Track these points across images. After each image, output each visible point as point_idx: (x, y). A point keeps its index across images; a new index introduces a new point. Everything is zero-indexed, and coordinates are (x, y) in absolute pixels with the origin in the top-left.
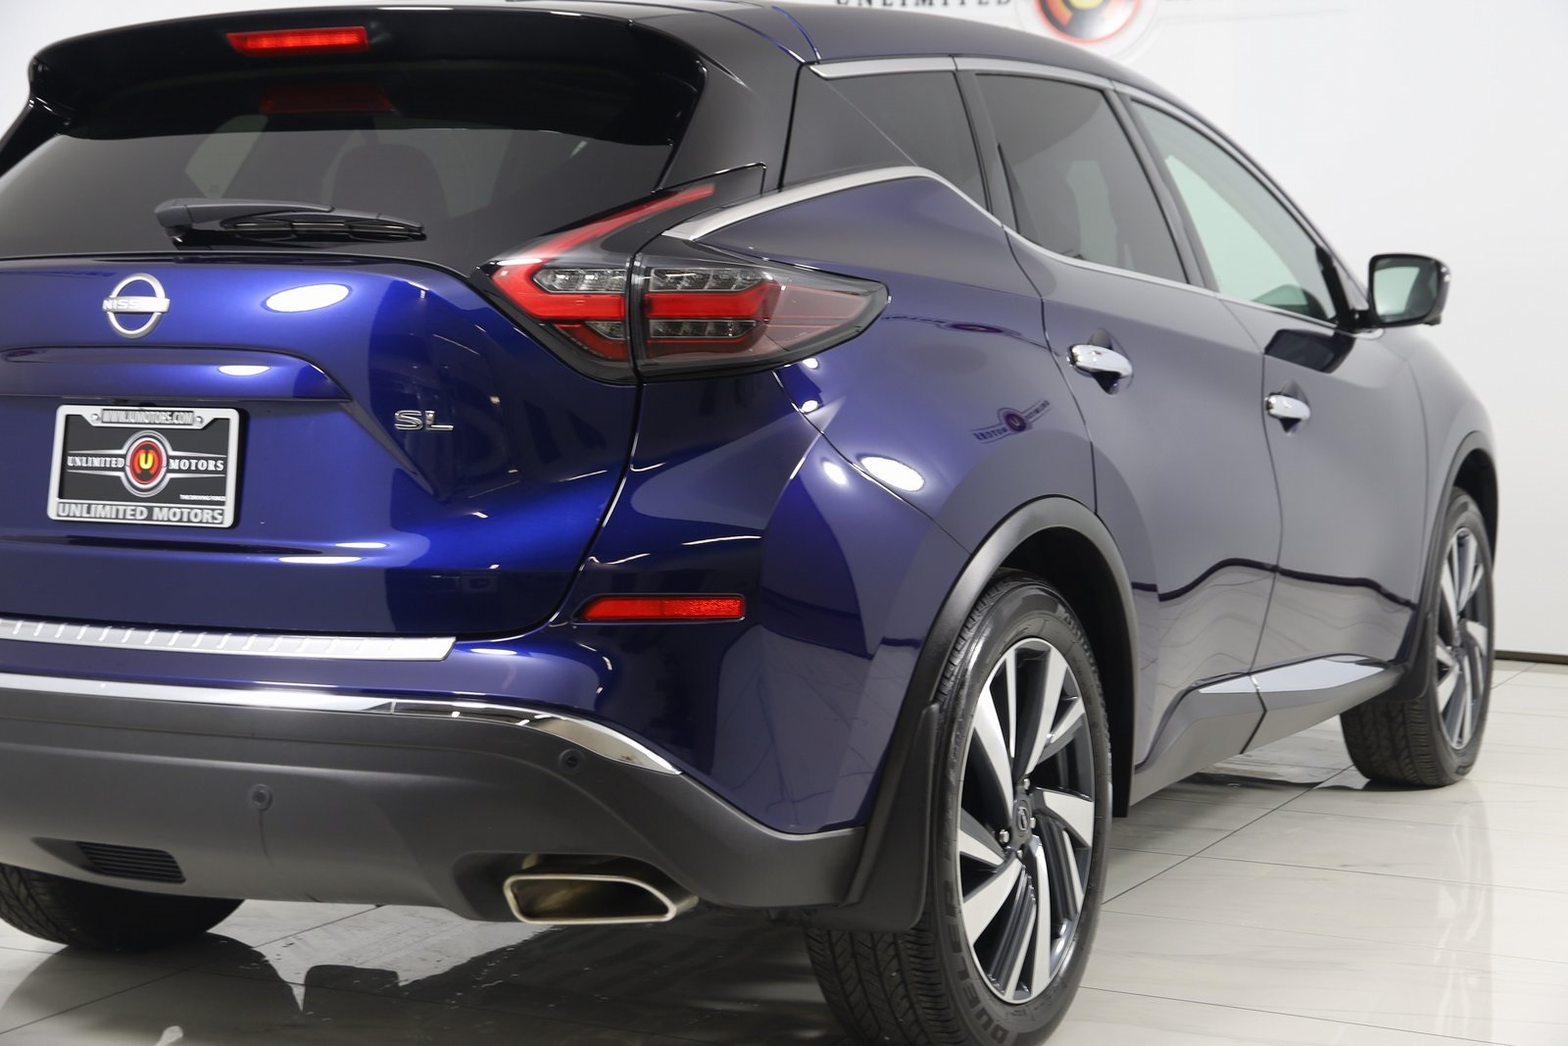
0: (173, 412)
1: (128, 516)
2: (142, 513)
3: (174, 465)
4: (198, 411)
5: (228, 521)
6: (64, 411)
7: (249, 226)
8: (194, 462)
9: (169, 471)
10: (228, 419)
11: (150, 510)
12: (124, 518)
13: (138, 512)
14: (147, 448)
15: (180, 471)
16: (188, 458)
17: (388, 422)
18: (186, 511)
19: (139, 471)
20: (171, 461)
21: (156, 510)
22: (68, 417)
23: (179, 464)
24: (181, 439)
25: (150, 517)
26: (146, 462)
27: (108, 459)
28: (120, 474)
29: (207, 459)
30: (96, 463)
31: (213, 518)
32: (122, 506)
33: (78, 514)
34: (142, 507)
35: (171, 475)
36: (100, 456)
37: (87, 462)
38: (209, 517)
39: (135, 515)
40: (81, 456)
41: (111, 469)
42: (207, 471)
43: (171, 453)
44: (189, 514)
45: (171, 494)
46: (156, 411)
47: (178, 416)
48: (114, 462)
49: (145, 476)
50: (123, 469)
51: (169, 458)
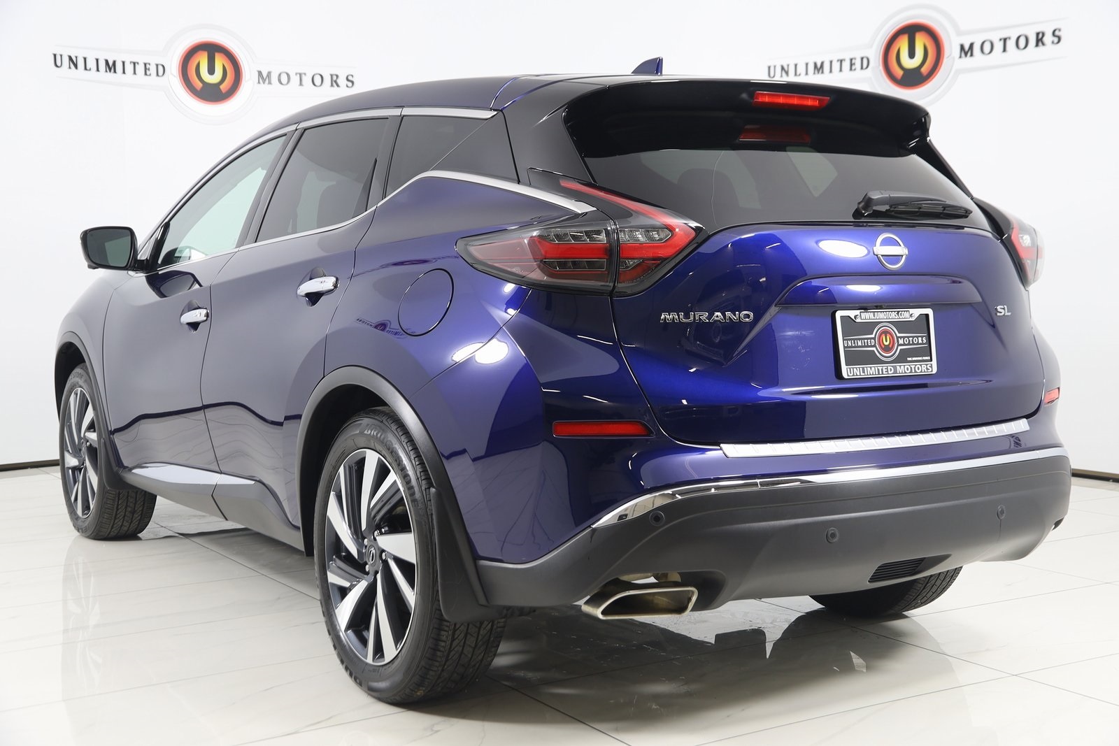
0: (898, 312)
1: (884, 373)
2: (891, 370)
3: (901, 341)
4: (912, 311)
5: (935, 371)
8: (911, 339)
9: (899, 345)
10: (928, 314)
11: (895, 368)
12: (883, 374)
13: (889, 370)
15: (904, 345)
16: (908, 337)
18: (913, 367)
19: (883, 347)
20: (900, 339)
21: (898, 367)
22: (842, 317)
23: (904, 341)
24: (902, 326)
25: (895, 372)
26: (886, 341)
27: (866, 341)
28: (874, 349)
29: (917, 337)
30: (860, 344)
31: (927, 369)
32: (880, 367)
33: (858, 374)
34: (890, 366)
35: (900, 348)
36: (862, 339)
37: (854, 343)
38: (925, 368)
39: (887, 371)
40: (851, 340)
41: (868, 346)
42: (918, 344)
43: (898, 335)
44: (915, 368)
45: (902, 358)
46: (889, 312)
47: (901, 314)
48: (869, 342)
49: (887, 349)
50: (874, 346)
51: (898, 338)
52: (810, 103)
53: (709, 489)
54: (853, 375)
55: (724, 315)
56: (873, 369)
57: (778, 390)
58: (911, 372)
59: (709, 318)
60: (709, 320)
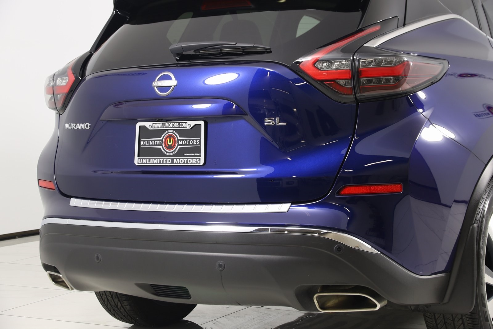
0: (179, 123)
1: (164, 163)
2: (169, 161)
3: (180, 143)
4: (189, 122)
5: (202, 163)
6: (138, 124)
7: (205, 52)
8: (188, 141)
9: (179, 145)
10: (201, 124)
11: (172, 160)
12: (163, 163)
14: (170, 137)
15: (183, 145)
16: (186, 140)
17: (261, 123)
18: (186, 160)
19: (167, 146)
20: (180, 141)
21: (175, 160)
22: (140, 127)
23: (182, 142)
24: (182, 133)
25: (172, 162)
26: (170, 142)
27: (156, 142)
28: (161, 147)
29: (193, 140)
30: (151, 143)
31: (196, 162)
32: (162, 159)
33: (145, 163)
34: (169, 159)
35: (179, 147)
36: (153, 140)
37: (148, 143)
38: (195, 161)
39: (167, 162)
40: (146, 141)
41: (157, 145)
42: (193, 144)
43: (179, 138)
44: (187, 161)
45: (180, 154)
46: (173, 123)
47: (181, 124)
48: (158, 143)
49: (170, 147)
50: (161, 145)
51: (178, 140)
55: (80, 125)
56: (157, 160)
58: (184, 163)
59: (75, 126)
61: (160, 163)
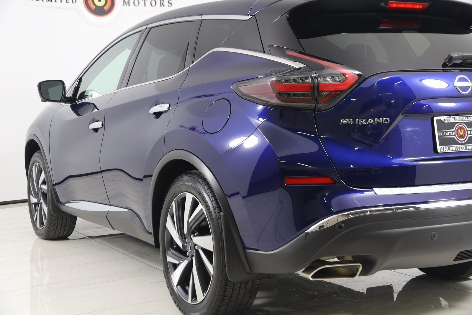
0: (467, 117)
1: (460, 149)
2: (464, 148)
3: (469, 133)
9: (468, 135)
11: (466, 147)
12: (459, 150)
13: (463, 148)
14: (461, 128)
15: (471, 134)
19: (460, 135)
20: (468, 131)
21: (468, 146)
22: (437, 120)
23: (471, 132)
24: (470, 125)
25: (466, 149)
26: (461, 133)
27: (450, 133)
28: (454, 137)
30: (447, 134)
32: (458, 146)
33: (446, 150)
34: (463, 146)
35: (469, 136)
36: (448, 132)
37: (444, 134)
39: (462, 149)
40: (442, 132)
41: (451, 135)
43: (468, 129)
45: (470, 141)
46: (463, 117)
47: (469, 118)
48: (452, 133)
49: (462, 137)
50: (455, 135)
51: (467, 131)
52: (417, 7)
53: (366, 212)
54: (444, 151)
55: (374, 120)
56: (454, 147)
57: (402, 159)
59: (366, 122)
60: (366, 123)
61: (457, 150)
